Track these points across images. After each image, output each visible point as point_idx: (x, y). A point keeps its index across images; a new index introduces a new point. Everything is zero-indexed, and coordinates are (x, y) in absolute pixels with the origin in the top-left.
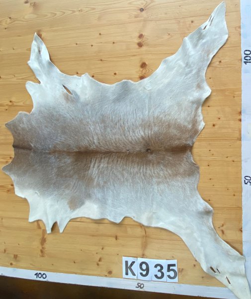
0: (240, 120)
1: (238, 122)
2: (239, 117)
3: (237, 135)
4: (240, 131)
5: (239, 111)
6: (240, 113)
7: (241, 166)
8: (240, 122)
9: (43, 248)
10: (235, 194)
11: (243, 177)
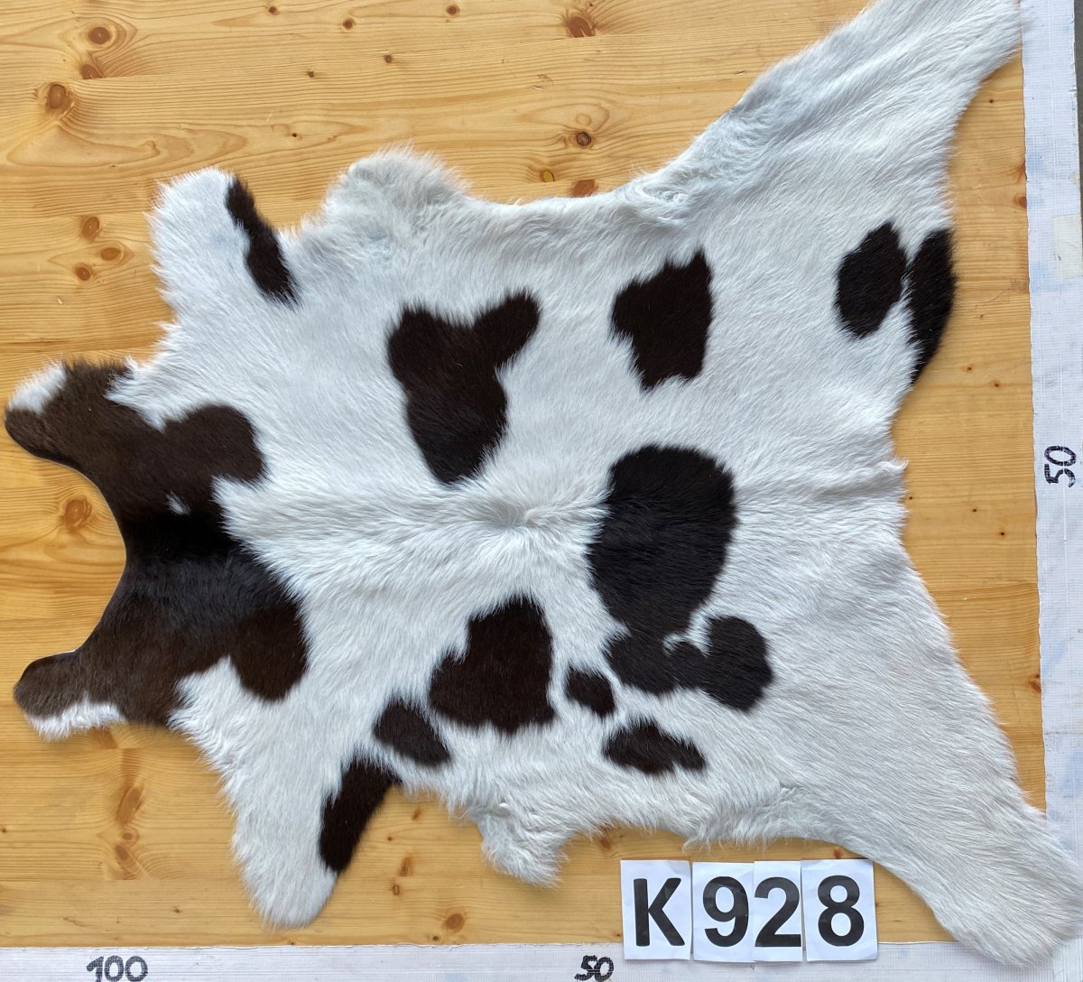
0: (1022, 202)
1: (1013, 210)
2: (1014, 190)
3: (1009, 269)
4: (1023, 249)
5: (1016, 160)
6: (1022, 169)
7: (1029, 407)
8: (1018, 209)
10: (1008, 528)
11: (1039, 451)
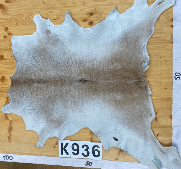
0: (172, 26)
2: (171, 24)
3: (169, 39)
4: (172, 35)
5: (171, 18)
6: (172, 20)
7: (172, 65)
8: (171, 28)
9: (10, 135)
10: (167, 88)
11: (174, 73)
